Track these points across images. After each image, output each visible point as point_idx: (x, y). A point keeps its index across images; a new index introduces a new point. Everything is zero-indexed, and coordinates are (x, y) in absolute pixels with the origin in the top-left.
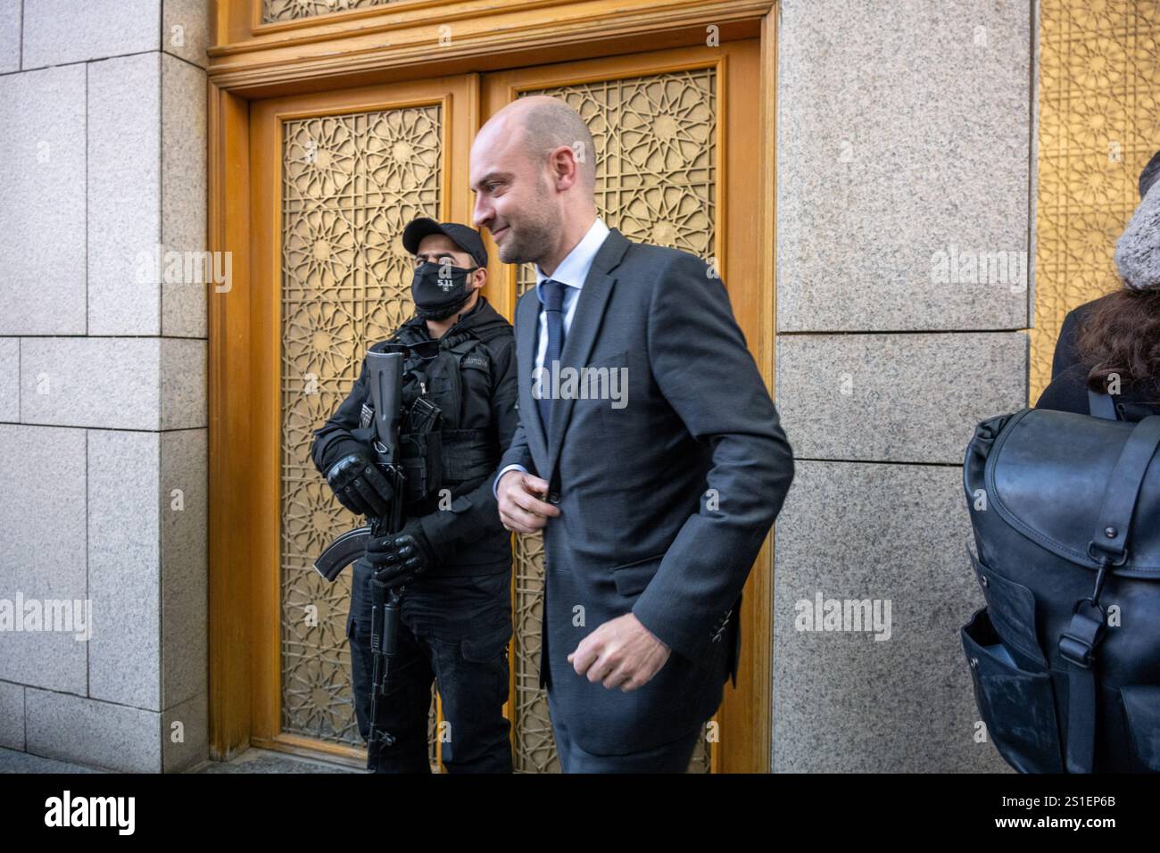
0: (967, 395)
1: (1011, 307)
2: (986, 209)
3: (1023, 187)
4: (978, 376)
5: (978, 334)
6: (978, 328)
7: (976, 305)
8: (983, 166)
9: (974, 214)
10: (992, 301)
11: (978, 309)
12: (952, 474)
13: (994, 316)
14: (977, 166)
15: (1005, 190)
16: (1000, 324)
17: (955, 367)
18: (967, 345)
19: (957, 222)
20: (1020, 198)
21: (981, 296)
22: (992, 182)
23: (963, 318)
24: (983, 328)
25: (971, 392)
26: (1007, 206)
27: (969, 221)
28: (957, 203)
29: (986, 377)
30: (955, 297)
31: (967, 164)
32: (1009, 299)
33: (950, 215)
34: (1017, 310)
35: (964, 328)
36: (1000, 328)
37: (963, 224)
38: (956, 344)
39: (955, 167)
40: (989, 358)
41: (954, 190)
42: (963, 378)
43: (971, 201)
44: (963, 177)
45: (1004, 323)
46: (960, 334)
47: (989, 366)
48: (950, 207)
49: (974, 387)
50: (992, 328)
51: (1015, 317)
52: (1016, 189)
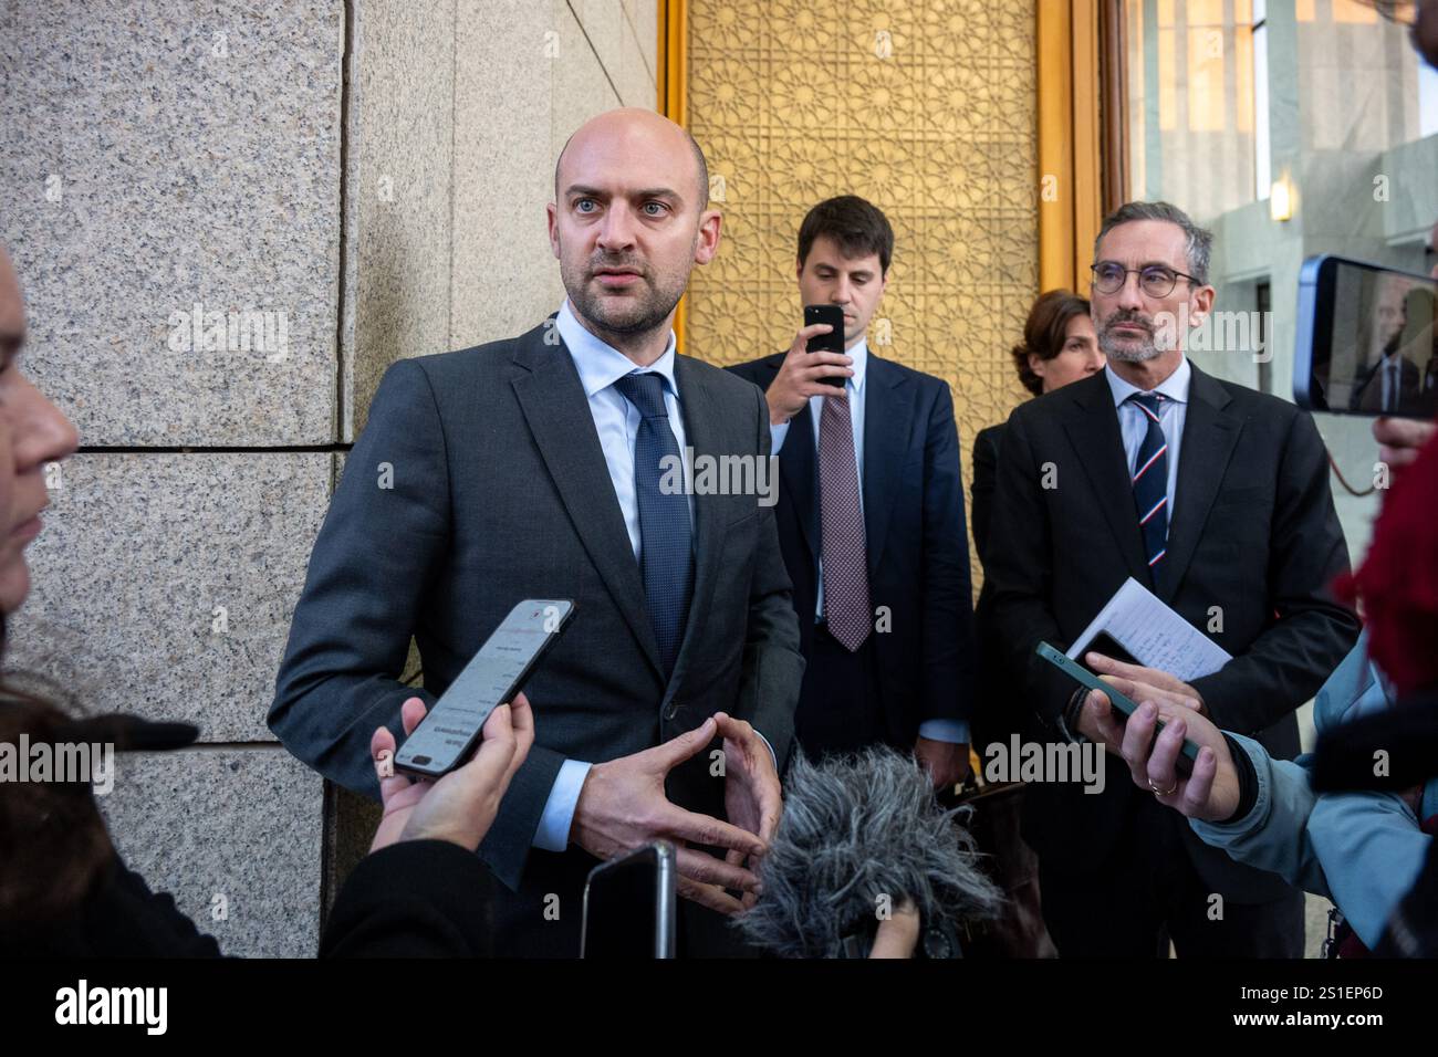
0: (211, 590)
1: (301, 399)
2: (253, 190)
3: (325, 149)
4: (234, 548)
5: (235, 455)
6: (235, 443)
7: (232, 394)
8: (249, 100)
9: (230, 198)
10: (263, 386)
11: (236, 401)
12: (175, 768)
13: (267, 418)
14: (237, 97)
15: (290, 155)
16: (280, 435)
17: (187, 527)
18: (213, 481)
19: (196, 213)
20: (320, 173)
21: (241, 375)
22: (267, 134)
23: (204, 421)
24: (245, 443)
25: (220, 583)
26: (296, 187)
27: (219, 213)
28: (196, 172)
29: (251, 550)
30: (187, 375)
31: (217, 91)
32: (298, 381)
33: (181, 197)
34: (312, 407)
35: (205, 442)
36: (279, 443)
37: (208, 218)
38: (190, 477)
39: (193, 95)
40: (256, 507)
41: (191, 144)
42: (203, 553)
43: (223, 170)
44: (211, 119)
45: (287, 434)
46: (197, 456)
47: (256, 526)
48: (182, 181)
49: (225, 571)
50: (266, 444)
51: (308, 421)
52: (312, 153)
